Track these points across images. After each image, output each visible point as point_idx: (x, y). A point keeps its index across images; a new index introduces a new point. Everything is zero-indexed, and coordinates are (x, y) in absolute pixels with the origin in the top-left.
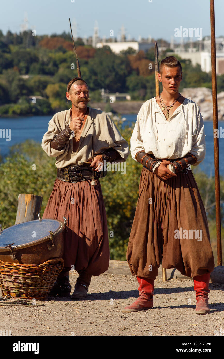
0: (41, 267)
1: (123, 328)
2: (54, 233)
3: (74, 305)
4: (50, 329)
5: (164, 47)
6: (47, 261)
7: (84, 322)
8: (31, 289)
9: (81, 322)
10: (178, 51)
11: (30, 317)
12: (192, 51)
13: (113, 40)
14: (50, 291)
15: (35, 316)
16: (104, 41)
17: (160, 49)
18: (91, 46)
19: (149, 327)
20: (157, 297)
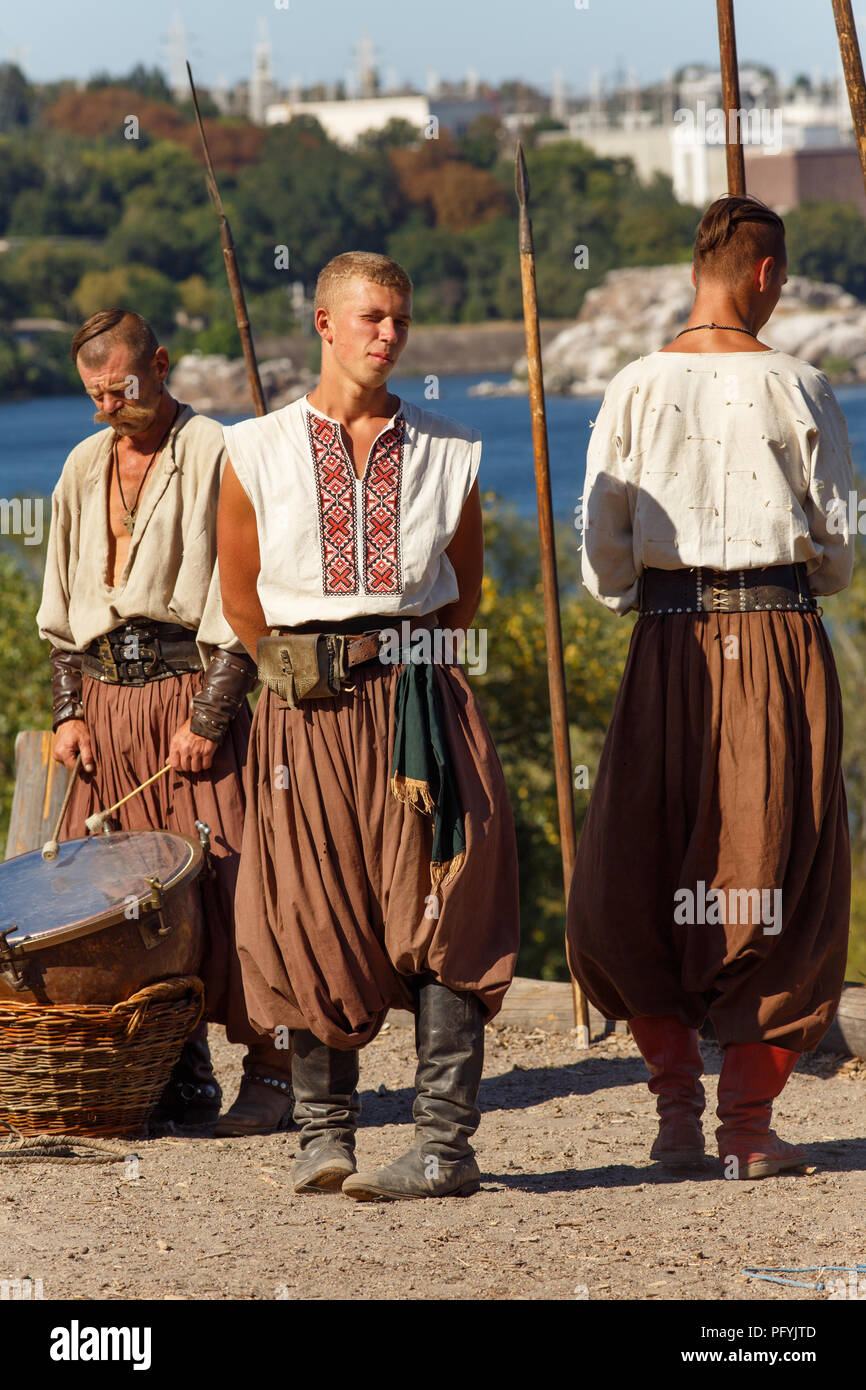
0: (118, 1012)
1: (442, 1234)
2: (164, 884)
3: (249, 1152)
4: (169, 1249)
5: (529, 111)
6: (144, 991)
7: (293, 1218)
8: (85, 1099)
9: (283, 1219)
10: (580, 127)
11: (92, 1207)
12: (638, 125)
13: (331, 91)
14: (156, 1100)
15: (108, 1201)
16: (294, 96)
17: (512, 122)
18: (244, 117)
19: (538, 1226)
20: (560, 1110)
